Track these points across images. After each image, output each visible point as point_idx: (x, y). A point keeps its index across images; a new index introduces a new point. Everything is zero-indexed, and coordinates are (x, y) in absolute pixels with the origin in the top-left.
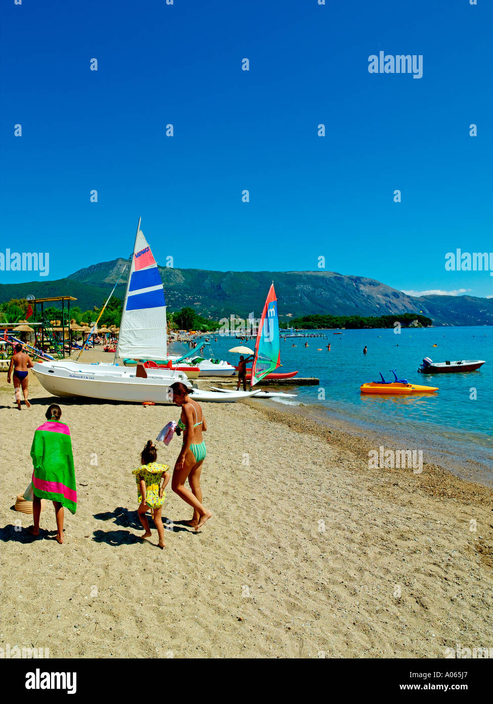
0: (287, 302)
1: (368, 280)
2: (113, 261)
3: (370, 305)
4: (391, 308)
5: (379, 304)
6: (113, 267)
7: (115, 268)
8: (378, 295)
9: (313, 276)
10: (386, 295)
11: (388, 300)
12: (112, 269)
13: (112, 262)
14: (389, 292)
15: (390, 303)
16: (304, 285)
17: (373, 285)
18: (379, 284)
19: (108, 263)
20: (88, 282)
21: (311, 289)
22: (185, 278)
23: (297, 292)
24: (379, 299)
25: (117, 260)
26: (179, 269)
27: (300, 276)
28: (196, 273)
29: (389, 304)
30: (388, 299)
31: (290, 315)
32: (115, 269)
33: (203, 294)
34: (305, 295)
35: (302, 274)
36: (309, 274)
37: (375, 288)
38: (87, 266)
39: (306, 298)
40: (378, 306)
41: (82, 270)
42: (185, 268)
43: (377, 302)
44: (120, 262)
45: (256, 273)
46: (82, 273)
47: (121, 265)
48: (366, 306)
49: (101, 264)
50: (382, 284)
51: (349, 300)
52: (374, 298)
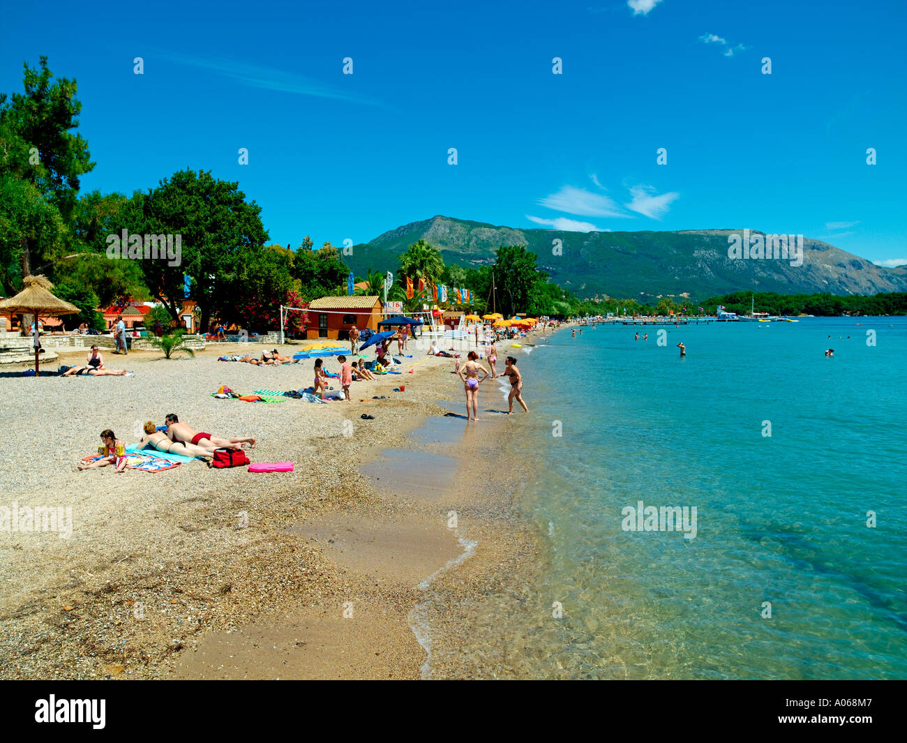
0: (679, 276)
1: (809, 241)
2: (429, 220)
3: (813, 280)
4: (848, 284)
5: (827, 279)
6: (429, 228)
7: (431, 229)
8: (825, 265)
9: (720, 237)
10: (840, 265)
11: (842, 272)
12: (426, 230)
13: (427, 221)
14: (845, 261)
15: (846, 276)
16: (705, 250)
17: (818, 249)
18: (828, 248)
19: (421, 222)
20: (395, 249)
21: (717, 256)
22: (529, 242)
23: (695, 260)
24: (827, 271)
25: (434, 219)
26: (520, 230)
27: (700, 237)
28: (545, 235)
29: (843, 279)
30: (842, 270)
31: (685, 295)
32: (431, 231)
33: (555, 264)
34: (708, 265)
35: (701, 234)
36: (713, 233)
37: (821, 254)
38: (394, 228)
39: (709, 270)
40: (825, 281)
41: (387, 233)
42: (529, 228)
43: (825, 275)
44: (438, 221)
45: (633, 234)
46: (389, 238)
47: (439, 225)
48: (805, 282)
49: (412, 224)
50: (832, 247)
51: (778, 273)
52: (818, 269)
